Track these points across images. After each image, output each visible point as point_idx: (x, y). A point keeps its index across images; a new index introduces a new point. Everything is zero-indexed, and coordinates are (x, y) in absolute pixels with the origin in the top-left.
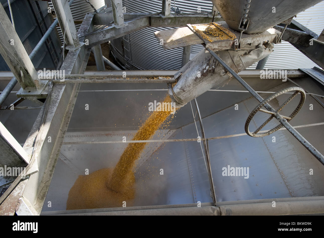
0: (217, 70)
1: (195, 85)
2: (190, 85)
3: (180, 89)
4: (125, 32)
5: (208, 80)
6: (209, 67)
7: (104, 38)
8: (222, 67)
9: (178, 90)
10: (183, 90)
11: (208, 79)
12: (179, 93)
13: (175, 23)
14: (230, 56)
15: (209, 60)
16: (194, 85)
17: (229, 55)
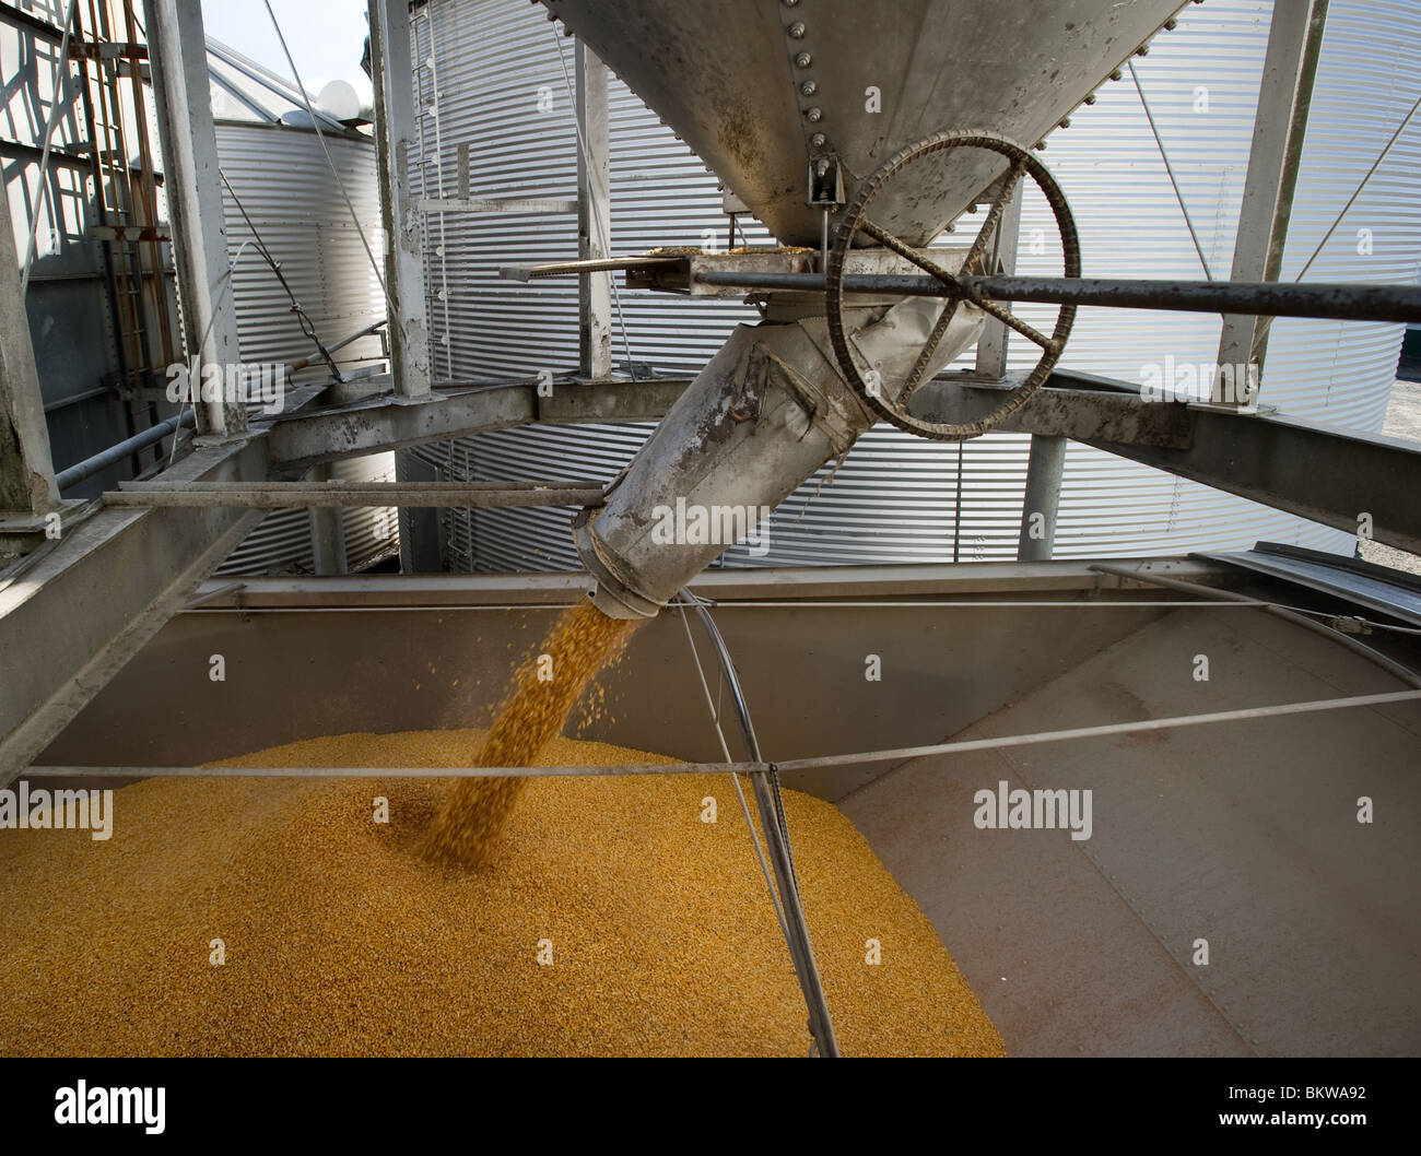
0: (767, 405)
1: (683, 487)
2: (664, 488)
3: (621, 518)
4: (435, 435)
5: (739, 457)
6: (734, 402)
7: (349, 442)
8: (787, 392)
9: (616, 523)
10: (635, 516)
11: (738, 453)
12: (619, 536)
13: (632, 407)
14: (808, 341)
15: (732, 373)
16: (679, 487)
17: (805, 336)
